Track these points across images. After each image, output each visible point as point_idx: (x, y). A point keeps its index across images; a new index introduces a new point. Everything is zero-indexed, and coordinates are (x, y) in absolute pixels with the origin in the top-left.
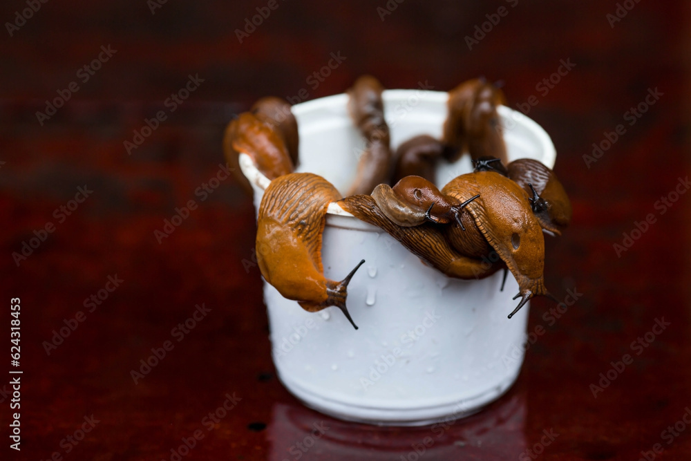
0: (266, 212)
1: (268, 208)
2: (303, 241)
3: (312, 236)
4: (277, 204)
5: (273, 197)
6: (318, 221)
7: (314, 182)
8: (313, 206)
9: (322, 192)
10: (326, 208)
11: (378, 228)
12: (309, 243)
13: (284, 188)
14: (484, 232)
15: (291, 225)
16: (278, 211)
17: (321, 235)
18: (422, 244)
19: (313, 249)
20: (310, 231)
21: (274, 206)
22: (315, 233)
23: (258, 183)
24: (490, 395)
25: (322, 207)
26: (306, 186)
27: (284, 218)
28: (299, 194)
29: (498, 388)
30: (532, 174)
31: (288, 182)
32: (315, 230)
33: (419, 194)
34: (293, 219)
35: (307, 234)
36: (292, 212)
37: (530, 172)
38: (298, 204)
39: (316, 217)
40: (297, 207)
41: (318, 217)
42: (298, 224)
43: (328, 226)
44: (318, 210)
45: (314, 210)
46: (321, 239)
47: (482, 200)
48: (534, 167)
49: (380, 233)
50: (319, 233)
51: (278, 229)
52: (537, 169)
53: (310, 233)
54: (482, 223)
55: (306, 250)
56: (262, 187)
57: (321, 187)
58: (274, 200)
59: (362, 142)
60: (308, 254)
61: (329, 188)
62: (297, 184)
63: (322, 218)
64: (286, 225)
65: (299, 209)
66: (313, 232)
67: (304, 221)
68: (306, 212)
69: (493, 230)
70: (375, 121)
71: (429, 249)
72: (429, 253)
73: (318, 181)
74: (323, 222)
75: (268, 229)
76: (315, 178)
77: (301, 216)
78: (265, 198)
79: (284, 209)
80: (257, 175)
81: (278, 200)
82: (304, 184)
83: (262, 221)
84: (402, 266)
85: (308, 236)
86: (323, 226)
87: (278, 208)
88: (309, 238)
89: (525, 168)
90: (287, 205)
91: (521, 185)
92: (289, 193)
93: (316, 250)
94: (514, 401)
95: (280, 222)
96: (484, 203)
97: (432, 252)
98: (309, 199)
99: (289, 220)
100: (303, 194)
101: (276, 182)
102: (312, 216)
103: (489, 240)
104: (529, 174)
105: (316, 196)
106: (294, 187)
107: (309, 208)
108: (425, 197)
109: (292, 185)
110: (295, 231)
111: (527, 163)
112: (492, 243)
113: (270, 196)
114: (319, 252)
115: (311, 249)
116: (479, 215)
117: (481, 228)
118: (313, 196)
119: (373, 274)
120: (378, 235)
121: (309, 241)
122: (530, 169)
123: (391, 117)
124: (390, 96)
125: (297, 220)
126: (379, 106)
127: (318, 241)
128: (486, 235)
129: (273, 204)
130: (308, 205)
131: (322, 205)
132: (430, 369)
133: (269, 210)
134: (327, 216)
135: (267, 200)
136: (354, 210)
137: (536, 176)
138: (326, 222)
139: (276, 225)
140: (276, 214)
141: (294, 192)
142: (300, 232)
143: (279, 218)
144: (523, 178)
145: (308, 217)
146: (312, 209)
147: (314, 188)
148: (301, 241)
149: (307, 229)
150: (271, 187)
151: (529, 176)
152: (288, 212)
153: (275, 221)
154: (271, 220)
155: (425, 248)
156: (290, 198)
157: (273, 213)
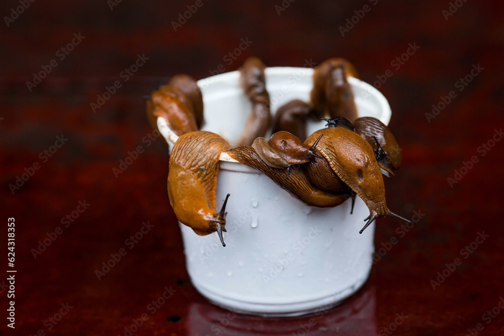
0: (174, 160)
1: (175, 157)
2: (202, 182)
3: (208, 178)
4: (183, 154)
5: (179, 149)
6: (213, 167)
7: (210, 138)
8: (209, 155)
9: (216, 145)
10: (219, 156)
11: (257, 171)
12: (206, 184)
13: (188, 142)
14: (336, 172)
15: (193, 170)
16: (183, 160)
17: (216, 177)
18: (288, 181)
19: (209, 189)
20: (207, 175)
21: (180, 156)
22: (211, 176)
23: (169, 138)
24: (347, 293)
25: (216, 156)
26: (204, 141)
27: (187, 164)
28: (199, 147)
29: (353, 287)
30: (371, 129)
31: (191, 138)
32: (211, 174)
33: (285, 144)
34: (194, 166)
35: (204, 177)
36: (193, 161)
37: (369, 127)
38: (198, 155)
39: (211, 163)
40: (197, 157)
41: (213, 164)
42: (198, 169)
43: (221, 170)
44: (213, 158)
45: (210, 159)
46: (215, 180)
47: (333, 148)
48: (372, 123)
49: (259, 174)
50: (214, 176)
51: (182, 173)
52: (374, 124)
53: (207, 177)
54: (334, 165)
55: (202, 190)
56: (172, 141)
57: (215, 141)
58: (180, 151)
59: (249, 105)
60: (204, 193)
61: (221, 142)
62: (197, 140)
63: (216, 164)
64: (188, 170)
65: (198, 158)
66: (209, 176)
67: (202, 167)
68: (204, 160)
69: (343, 169)
70: (259, 90)
71: (294, 185)
72: (294, 187)
73: (213, 137)
74: (218, 167)
75: (176, 173)
76: (211, 135)
77: (200, 163)
78: (174, 150)
79: (187, 158)
80: (169, 133)
81: (183, 151)
82: (203, 139)
83: (172, 166)
84: (277, 199)
85: (205, 179)
86: (218, 170)
87: (183, 157)
88: (206, 180)
89: (365, 124)
90: (190, 155)
91: (363, 136)
92: (191, 146)
93: (211, 190)
94: (365, 296)
95: (184, 167)
96: (334, 150)
97: (296, 187)
98: (205, 151)
99: (191, 166)
100: (202, 147)
101: (182, 138)
102: (208, 163)
103: (341, 178)
104: (368, 129)
105: (212, 148)
106: (195, 142)
107: (206, 157)
108: (289, 145)
109: (194, 140)
110: (196, 174)
111: (366, 120)
112: (343, 180)
113: (178, 148)
114: (214, 191)
115: (207, 188)
116: (331, 159)
117: (334, 169)
118: (209, 148)
119: (255, 205)
120: (258, 176)
121: (206, 182)
122: (369, 125)
123: (271, 87)
124: (270, 72)
125: (197, 166)
126: (262, 79)
127: (213, 182)
128: (338, 174)
129: (180, 154)
130: (205, 155)
131: (216, 155)
132: (300, 274)
133: (177, 159)
134: (220, 162)
135: (175, 151)
136: (238, 156)
137: (374, 130)
138: (220, 167)
139: (181, 170)
140: (182, 162)
141: (195, 146)
142: (199, 176)
143: (184, 165)
144: (364, 132)
145: (205, 164)
146: (208, 158)
147: (210, 142)
148: (200, 183)
149: (204, 173)
150: (178, 142)
151: (369, 130)
152: (190, 160)
153: (181, 167)
154: (178, 166)
155: (291, 184)
156: (192, 150)
157: (179, 161)
